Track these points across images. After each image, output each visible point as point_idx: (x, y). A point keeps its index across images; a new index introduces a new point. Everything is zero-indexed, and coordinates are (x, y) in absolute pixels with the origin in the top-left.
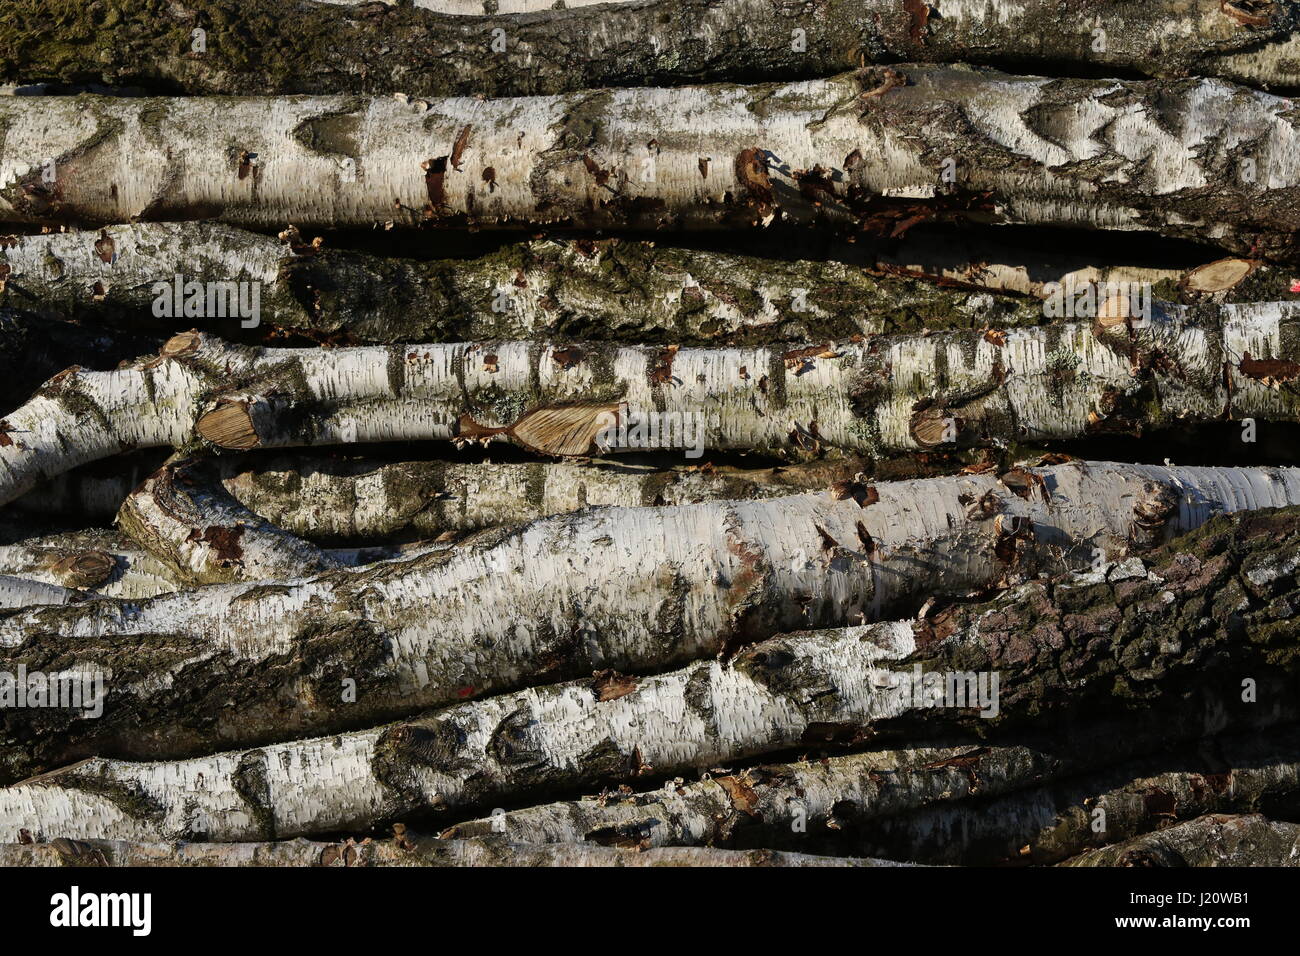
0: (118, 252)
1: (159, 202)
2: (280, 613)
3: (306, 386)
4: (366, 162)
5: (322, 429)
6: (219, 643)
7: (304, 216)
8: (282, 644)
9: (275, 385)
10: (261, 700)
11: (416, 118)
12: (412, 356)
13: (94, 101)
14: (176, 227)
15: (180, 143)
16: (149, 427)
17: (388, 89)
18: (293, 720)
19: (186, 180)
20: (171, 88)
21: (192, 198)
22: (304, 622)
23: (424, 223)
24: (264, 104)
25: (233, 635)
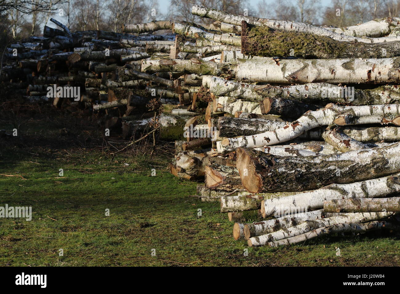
0: (309, 88)
1: (316, 79)
2: (367, 156)
3: (354, 113)
4: (356, 71)
5: (357, 121)
6: (357, 162)
7: (343, 81)
8: (368, 162)
9: (349, 113)
10: (365, 172)
11: (364, 63)
12: (374, 107)
13: (302, 60)
14: (319, 84)
15: (320, 68)
16: (324, 122)
17: (358, 57)
18: (369, 176)
19: (321, 75)
20: (315, 57)
21: (322, 78)
22: (372, 157)
23: (366, 82)
24: (334, 60)
25: (359, 160)
